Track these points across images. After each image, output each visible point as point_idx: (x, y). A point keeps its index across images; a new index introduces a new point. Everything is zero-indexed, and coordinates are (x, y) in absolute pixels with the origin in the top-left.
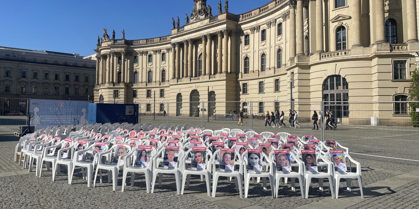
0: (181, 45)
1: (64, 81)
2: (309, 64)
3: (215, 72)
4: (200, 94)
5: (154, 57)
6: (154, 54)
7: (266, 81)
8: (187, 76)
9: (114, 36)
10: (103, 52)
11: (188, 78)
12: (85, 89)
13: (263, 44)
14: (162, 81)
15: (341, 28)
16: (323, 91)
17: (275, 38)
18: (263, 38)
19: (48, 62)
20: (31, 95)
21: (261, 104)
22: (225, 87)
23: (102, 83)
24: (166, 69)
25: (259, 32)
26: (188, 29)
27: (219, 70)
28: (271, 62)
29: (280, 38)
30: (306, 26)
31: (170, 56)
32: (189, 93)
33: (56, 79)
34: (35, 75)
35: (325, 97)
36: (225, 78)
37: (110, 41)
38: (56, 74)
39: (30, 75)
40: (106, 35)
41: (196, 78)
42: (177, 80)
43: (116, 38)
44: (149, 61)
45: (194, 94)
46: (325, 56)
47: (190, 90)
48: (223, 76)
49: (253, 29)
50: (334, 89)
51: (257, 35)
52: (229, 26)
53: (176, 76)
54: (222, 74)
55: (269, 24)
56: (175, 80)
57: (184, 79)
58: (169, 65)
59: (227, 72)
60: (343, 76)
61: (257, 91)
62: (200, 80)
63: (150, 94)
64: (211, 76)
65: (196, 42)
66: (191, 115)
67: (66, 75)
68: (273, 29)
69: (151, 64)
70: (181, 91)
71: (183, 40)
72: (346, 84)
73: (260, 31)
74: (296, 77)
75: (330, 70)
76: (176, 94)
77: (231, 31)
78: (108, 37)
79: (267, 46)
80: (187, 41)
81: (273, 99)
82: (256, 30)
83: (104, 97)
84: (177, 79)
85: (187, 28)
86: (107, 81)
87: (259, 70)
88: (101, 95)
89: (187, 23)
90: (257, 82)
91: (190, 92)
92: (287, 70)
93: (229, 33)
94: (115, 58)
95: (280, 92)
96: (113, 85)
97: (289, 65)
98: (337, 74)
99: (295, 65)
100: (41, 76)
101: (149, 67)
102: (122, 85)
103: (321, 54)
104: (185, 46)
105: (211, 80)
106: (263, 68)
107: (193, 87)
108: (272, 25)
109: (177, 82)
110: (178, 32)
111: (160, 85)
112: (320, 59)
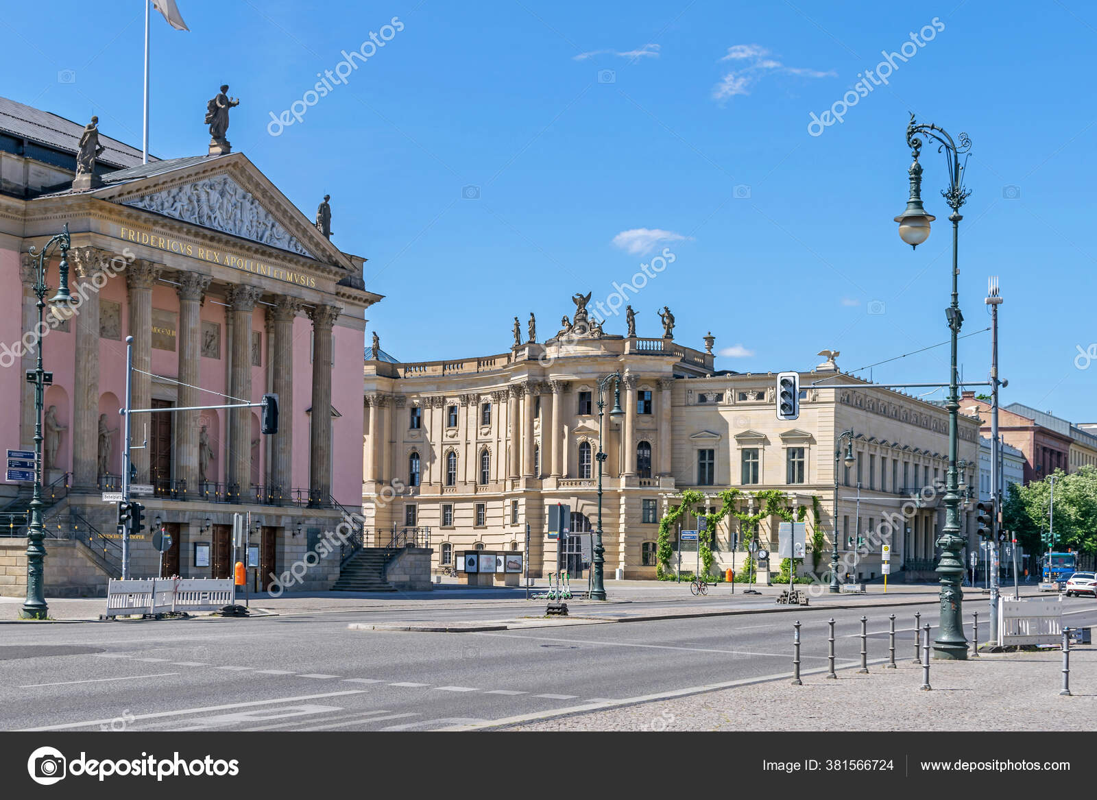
2: (542, 492)
13: (450, 433)
17: (477, 427)
18: (452, 422)
25: (443, 409)
28: (467, 470)
29: (486, 430)
46: (564, 485)
50: (573, 530)
51: (439, 414)
55: (465, 400)
60: (586, 514)
68: (474, 411)
73: (446, 407)
74: (522, 510)
82: (436, 404)
92: (502, 495)
95: (487, 527)
97: (508, 489)
98: (579, 511)
99: (522, 492)
103: (559, 480)
108: (470, 404)
112: (558, 487)
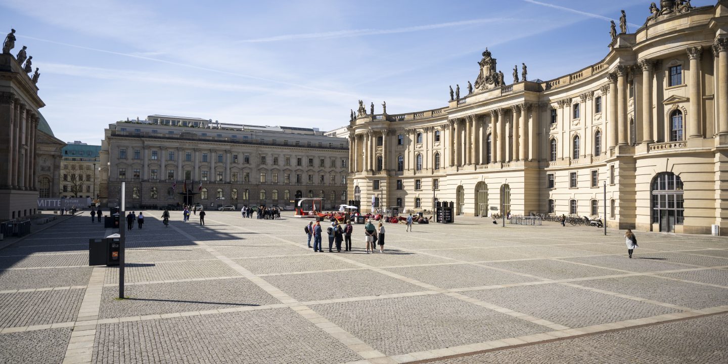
0: (462, 122)
1: (307, 166)
2: (635, 157)
3: (511, 159)
4: (488, 187)
5: (424, 136)
6: (424, 132)
7: (580, 172)
8: (470, 164)
9: (372, 110)
10: (358, 131)
11: (473, 166)
12: (332, 177)
13: (576, 122)
14: (436, 169)
15: (676, 112)
16: (651, 192)
17: (592, 116)
18: (576, 115)
19: (289, 144)
20: (271, 185)
21: (573, 202)
22: (523, 180)
23: (358, 171)
24: (441, 152)
25: (570, 106)
26: (472, 102)
27: (514, 157)
28: (586, 147)
29: (598, 116)
30: (631, 106)
31: (446, 135)
32: (474, 187)
33: (298, 165)
34: (276, 161)
35: (654, 199)
36: (523, 168)
37: (367, 116)
38: (298, 159)
39: (269, 160)
40: (362, 110)
41: (484, 166)
42: (458, 169)
43: (375, 113)
44: (418, 142)
45: (481, 187)
46: (654, 148)
47: (476, 182)
48: (521, 165)
49: (562, 103)
50: (665, 189)
51: (568, 111)
52: (528, 98)
53: (456, 163)
54: (519, 162)
55: (584, 97)
56: (455, 168)
57: (466, 166)
58: (445, 147)
59: (526, 159)
60: (676, 173)
61: (568, 185)
62: (489, 169)
63: (420, 185)
64: (504, 164)
65: (482, 119)
66: (477, 215)
67: (310, 159)
68: (590, 104)
69: (420, 146)
70: (462, 183)
71: (465, 115)
72: (680, 184)
73: (572, 105)
74: (617, 172)
75: (661, 165)
76: (456, 187)
77: (531, 105)
78: (365, 111)
79: (582, 125)
80: (470, 117)
81: (589, 197)
82: (565, 104)
83: (361, 188)
84: (458, 167)
85: (469, 101)
86: (364, 168)
87: (570, 158)
88: (357, 186)
89: (469, 94)
90: (567, 173)
91: (475, 185)
92: (606, 162)
93: (529, 108)
94: (374, 139)
95: (599, 187)
96: (372, 173)
97: (608, 157)
98: (669, 170)
99: (616, 157)
100: (281, 162)
101: (418, 149)
102: (383, 174)
103: (650, 145)
104: (468, 124)
105: (504, 169)
106: (576, 155)
107: (480, 178)
108: (587, 99)
109: (458, 171)
110: (458, 104)
111: (433, 173)
112: (648, 151)
